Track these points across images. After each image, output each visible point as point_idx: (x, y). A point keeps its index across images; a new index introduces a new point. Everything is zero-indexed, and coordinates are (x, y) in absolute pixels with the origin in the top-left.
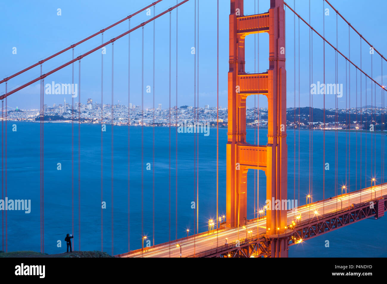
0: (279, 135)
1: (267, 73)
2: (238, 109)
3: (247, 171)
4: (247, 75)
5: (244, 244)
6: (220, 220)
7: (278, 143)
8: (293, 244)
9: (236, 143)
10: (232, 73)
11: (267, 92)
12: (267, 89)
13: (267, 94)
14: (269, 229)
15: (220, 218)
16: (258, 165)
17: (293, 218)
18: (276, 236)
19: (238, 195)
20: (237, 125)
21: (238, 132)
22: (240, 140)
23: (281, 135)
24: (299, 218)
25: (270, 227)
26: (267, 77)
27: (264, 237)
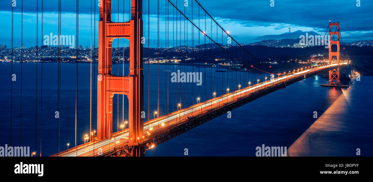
0: (138, 68)
1: (129, 22)
2: (107, 49)
3: (113, 96)
4: (114, 24)
5: (114, 152)
6: (92, 135)
7: (137, 74)
8: (148, 149)
9: (105, 74)
10: (102, 21)
11: (129, 36)
12: (129, 34)
13: (130, 37)
14: (131, 139)
15: (92, 133)
16: (123, 91)
17: (148, 130)
18: (136, 144)
19: (106, 114)
20: (106, 61)
21: (107, 66)
22: (108, 73)
23: (139, 68)
24: (151, 129)
25: (132, 138)
26: (129, 25)
27: (127, 146)
